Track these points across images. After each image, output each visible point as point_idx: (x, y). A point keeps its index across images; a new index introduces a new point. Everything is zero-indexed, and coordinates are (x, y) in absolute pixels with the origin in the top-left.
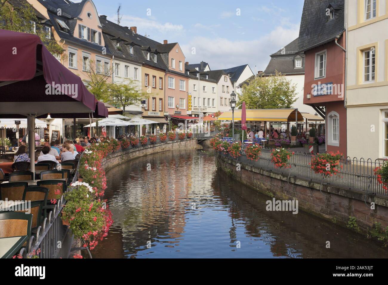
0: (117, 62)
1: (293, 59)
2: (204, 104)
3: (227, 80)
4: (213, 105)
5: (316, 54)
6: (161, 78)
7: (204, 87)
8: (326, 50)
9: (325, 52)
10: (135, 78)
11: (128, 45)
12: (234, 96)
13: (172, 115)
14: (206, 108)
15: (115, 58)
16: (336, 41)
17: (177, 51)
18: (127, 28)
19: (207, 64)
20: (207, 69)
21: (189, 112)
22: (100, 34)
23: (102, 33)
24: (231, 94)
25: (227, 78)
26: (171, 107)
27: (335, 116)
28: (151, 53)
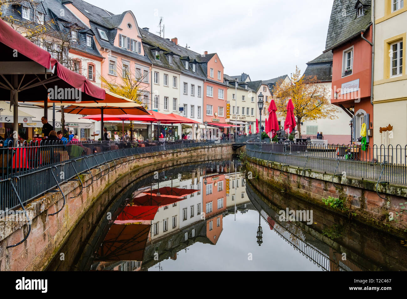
0: (157, 70)
1: (330, 67)
2: (243, 113)
3: (266, 90)
4: (252, 114)
5: (344, 51)
6: (199, 87)
7: (243, 96)
8: (353, 47)
9: (352, 48)
10: (174, 86)
11: (167, 55)
12: (262, 97)
13: (211, 122)
14: (244, 117)
15: (154, 67)
16: (362, 35)
17: (216, 61)
18: (169, 39)
19: (248, 76)
20: (247, 80)
21: (227, 120)
22: (139, 44)
23: (141, 43)
24: (259, 95)
25: (266, 89)
26: (210, 115)
27: (363, 114)
28: (190, 63)
